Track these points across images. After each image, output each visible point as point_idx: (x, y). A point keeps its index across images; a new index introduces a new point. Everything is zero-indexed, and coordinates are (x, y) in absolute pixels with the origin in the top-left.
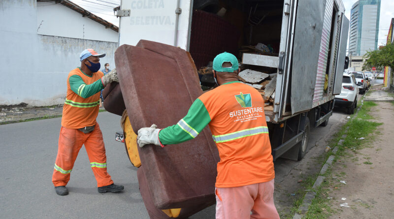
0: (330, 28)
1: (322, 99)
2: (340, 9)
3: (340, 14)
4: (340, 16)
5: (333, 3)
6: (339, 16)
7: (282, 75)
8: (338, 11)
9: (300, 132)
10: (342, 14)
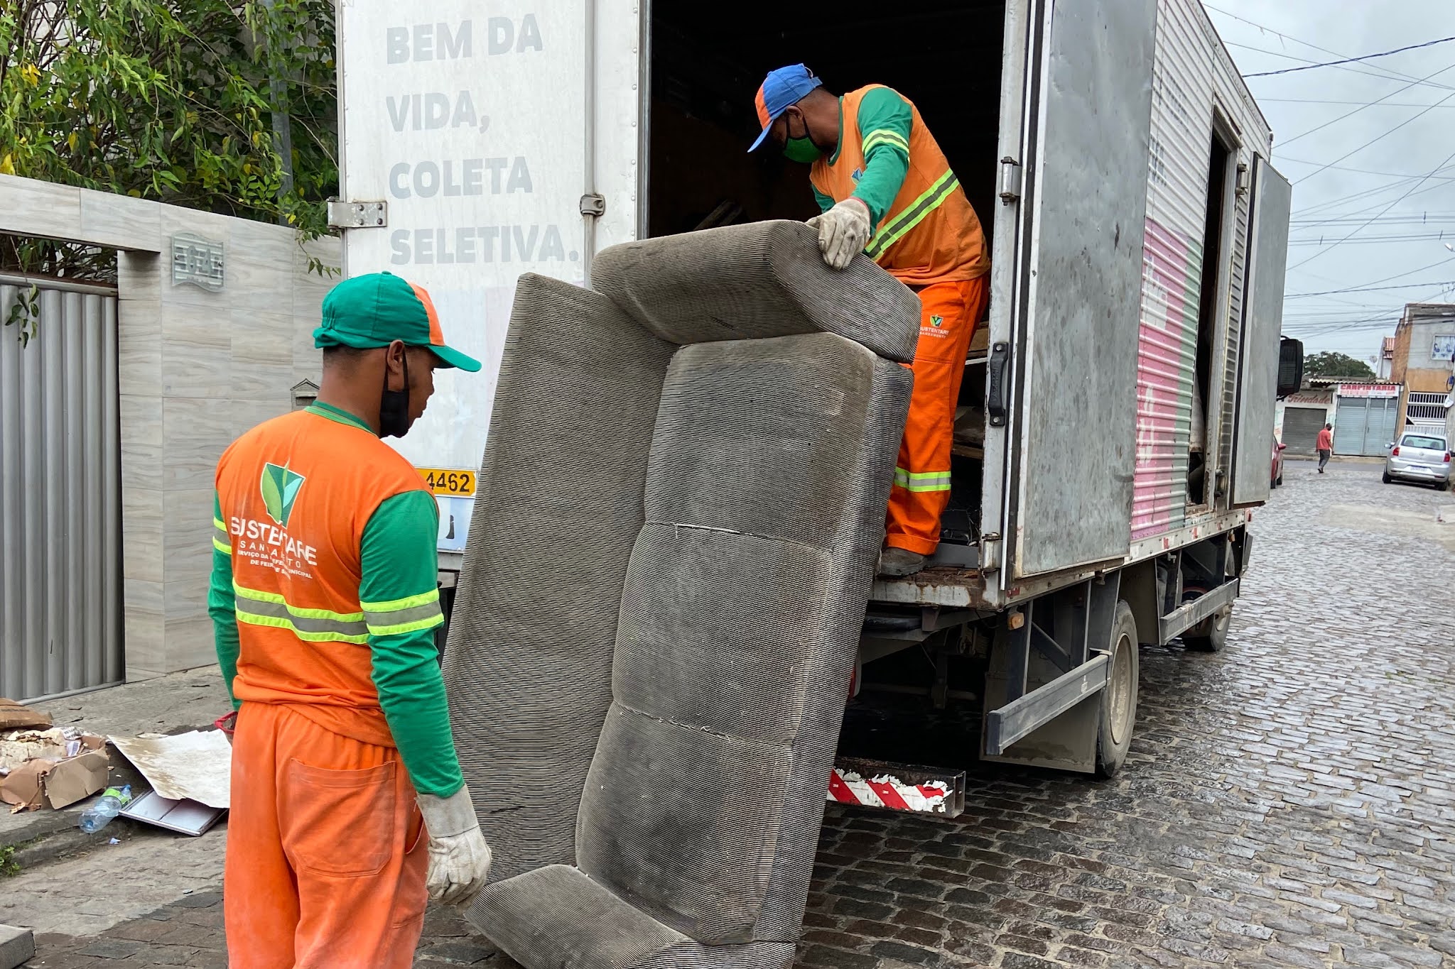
0: (1201, 226)
1: (1182, 524)
2: (1244, 139)
3: (1244, 157)
4: (1249, 168)
5: (1208, 120)
6: (1240, 170)
7: (1002, 431)
8: (1237, 146)
9: (1094, 654)
10: (1256, 156)
